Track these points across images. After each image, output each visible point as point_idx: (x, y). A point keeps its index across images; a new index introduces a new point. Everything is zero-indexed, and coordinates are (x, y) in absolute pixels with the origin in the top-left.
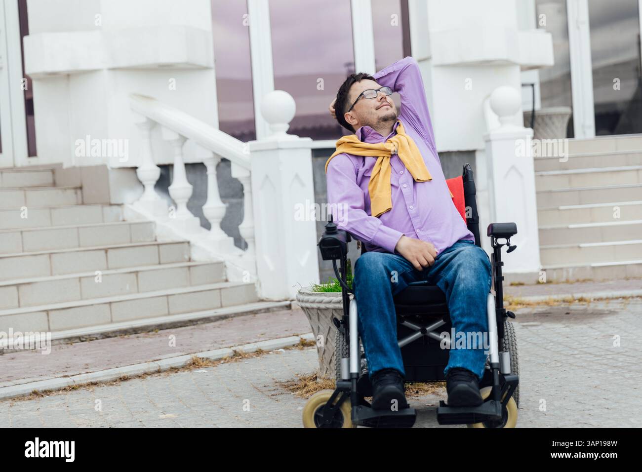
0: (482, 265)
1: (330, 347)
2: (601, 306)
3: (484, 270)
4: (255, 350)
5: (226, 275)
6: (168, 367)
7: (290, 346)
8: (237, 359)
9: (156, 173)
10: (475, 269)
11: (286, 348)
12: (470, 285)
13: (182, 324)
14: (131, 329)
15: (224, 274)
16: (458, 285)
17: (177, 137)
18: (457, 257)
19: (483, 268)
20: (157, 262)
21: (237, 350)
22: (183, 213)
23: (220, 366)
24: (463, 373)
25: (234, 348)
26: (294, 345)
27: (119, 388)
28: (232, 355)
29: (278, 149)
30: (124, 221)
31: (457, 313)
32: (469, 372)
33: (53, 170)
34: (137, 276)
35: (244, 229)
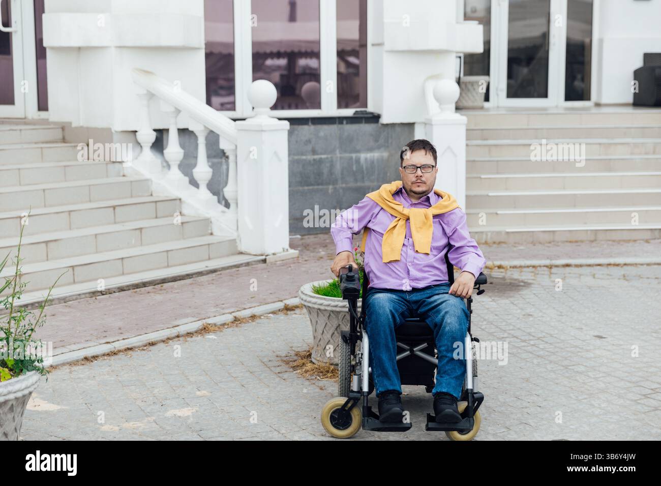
0: (463, 313)
1: (325, 337)
2: (516, 275)
3: (464, 317)
4: (250, 315)
5: (211, 230)
6: (185, 332)
7: (276, 311)
8: (237, 324)
9: (153, 136)
10: (458, 317)
11: (274, 313)
12: (454, 329)
13: (181, 277)
14: (141, 283)
15: (210, 228)
16: (445, 327)
17: (173, 109)
18: (444, 304)
19: (464, 315)
20: (155, 216)
21: (237, 316)
22: (175, 173)
23: (225, 330)
24: (447, 397)
25: (234, 314)
26: (279, 310)
27: (150, 353)
28: (233, 320)
29: (262, 131)
30: (124, 176)
31: (443, 348)
32: (452, 396)
33: (64, 127)
34: (141, 232)
35: (228, 192)
